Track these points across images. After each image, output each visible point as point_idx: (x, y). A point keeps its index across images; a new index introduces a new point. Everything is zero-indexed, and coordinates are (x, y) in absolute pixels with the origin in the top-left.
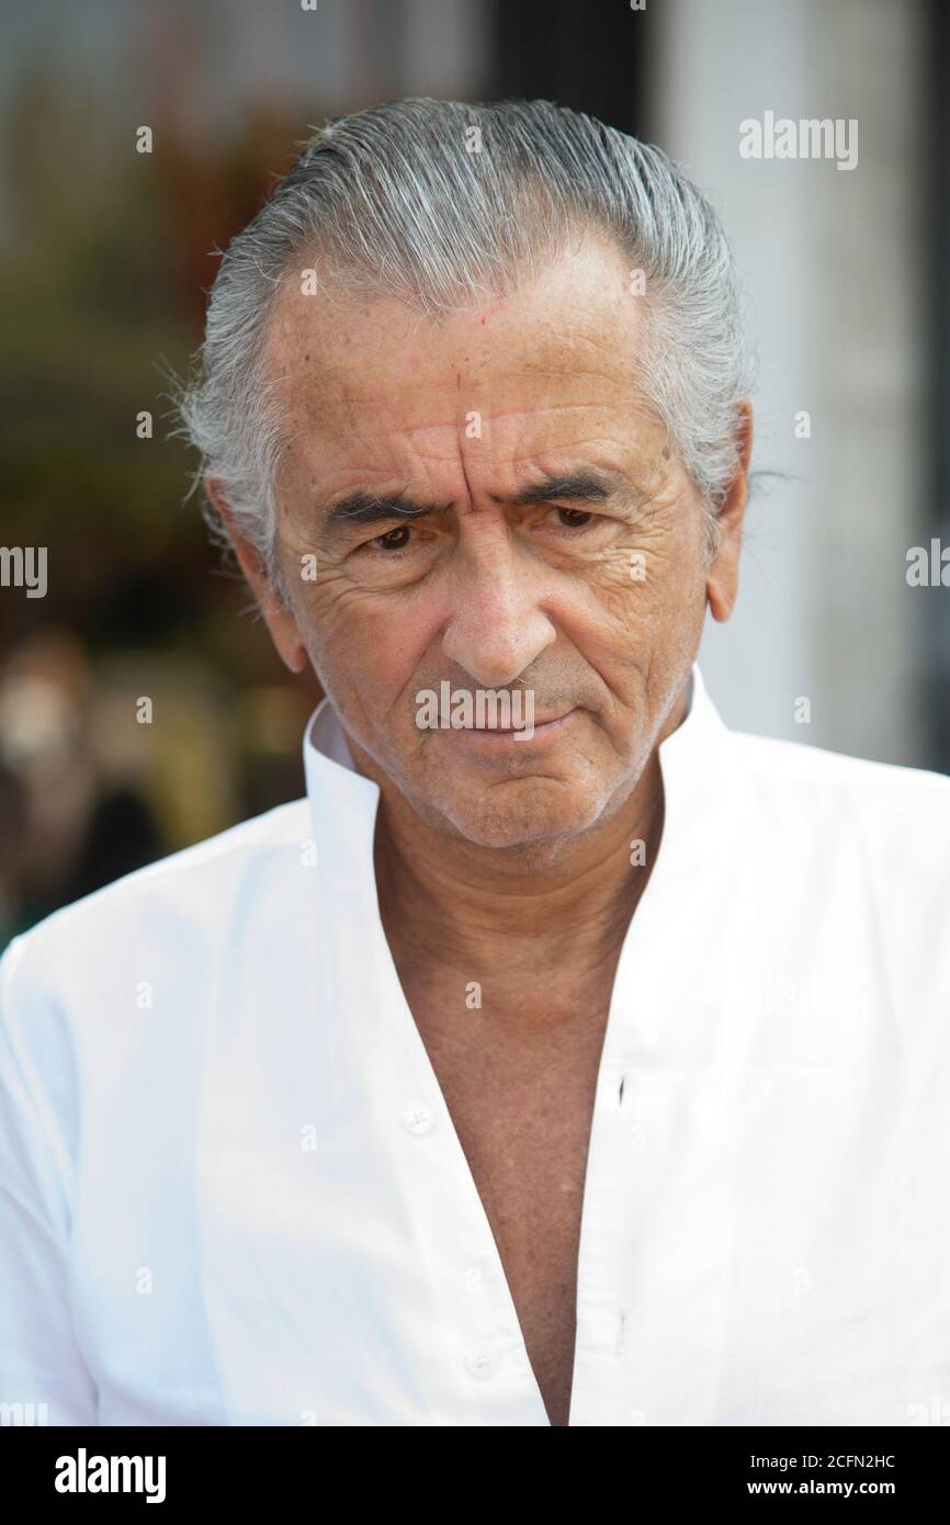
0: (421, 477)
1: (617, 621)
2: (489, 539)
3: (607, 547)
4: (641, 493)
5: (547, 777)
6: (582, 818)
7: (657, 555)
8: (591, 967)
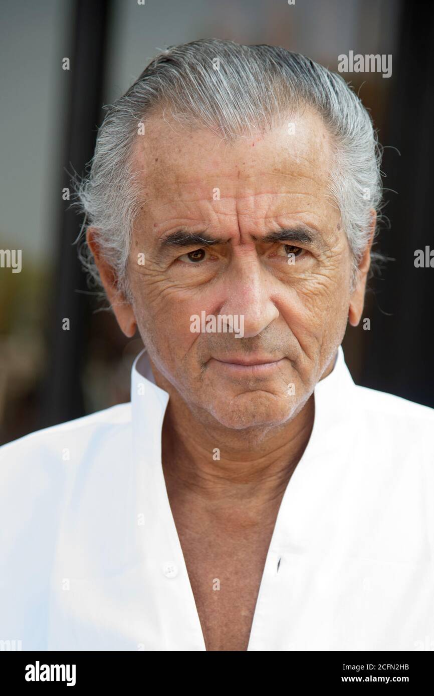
0: (215, 224)
1: (308, 311)
2: (249, 260)
3: (307, 271)
4: (326, 245)
5: (266, 391)
6: (283, 415)
7: (331, 280)
8: (269, 500)
